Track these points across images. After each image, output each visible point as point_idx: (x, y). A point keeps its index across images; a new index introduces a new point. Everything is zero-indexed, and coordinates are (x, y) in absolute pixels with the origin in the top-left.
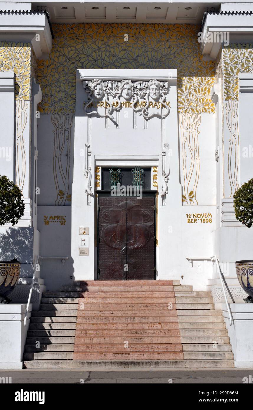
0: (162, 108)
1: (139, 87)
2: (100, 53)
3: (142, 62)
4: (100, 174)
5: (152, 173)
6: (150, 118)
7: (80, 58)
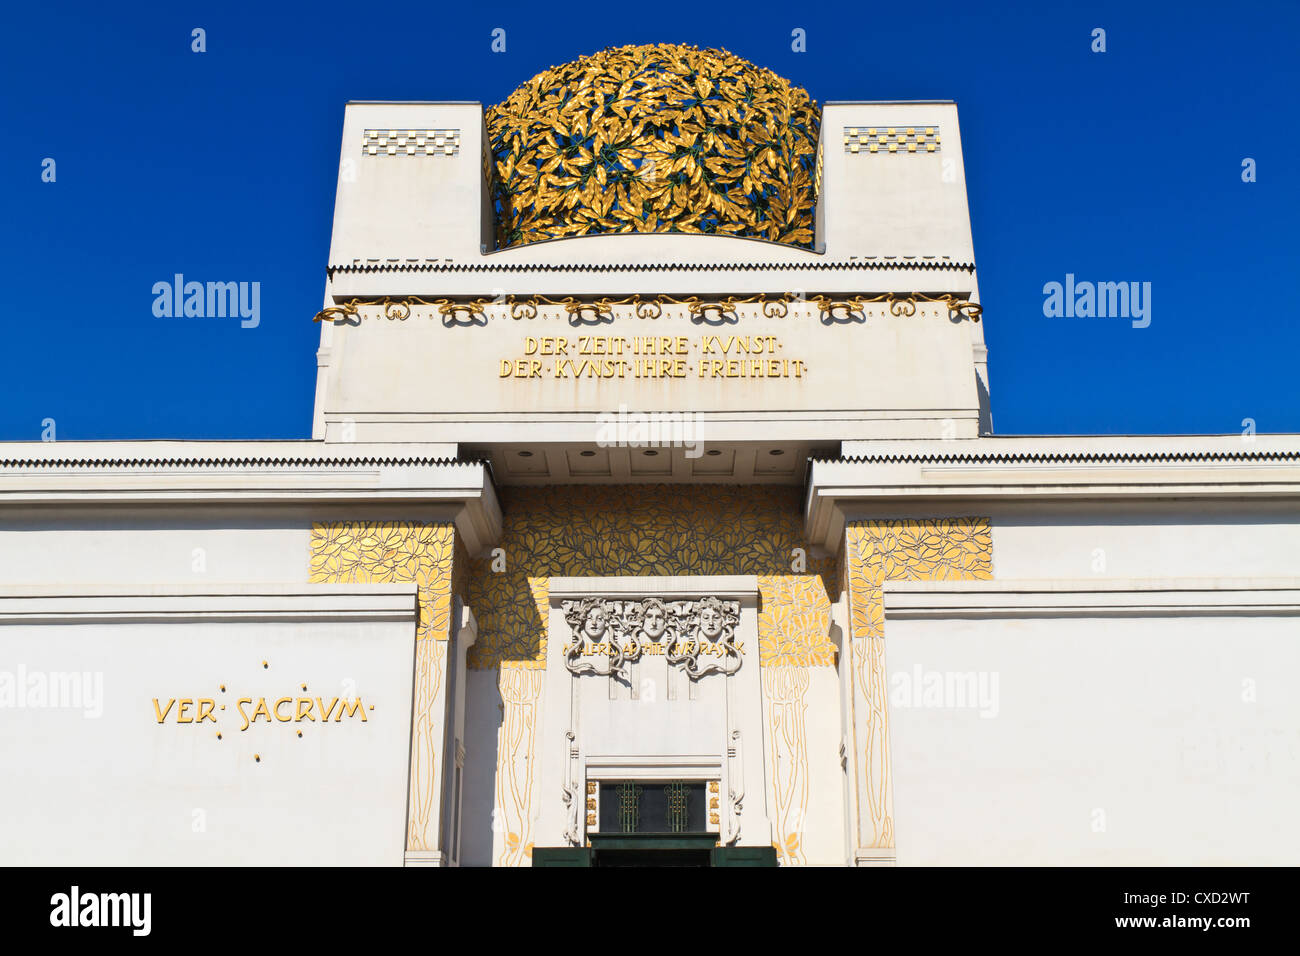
0: (727, 655)
1: (679, 613)
2: (600, 544)
3: (686, 562)
4: (596, 796)
5: (709, 796)
6: (701, 677)
7: (559, 555)
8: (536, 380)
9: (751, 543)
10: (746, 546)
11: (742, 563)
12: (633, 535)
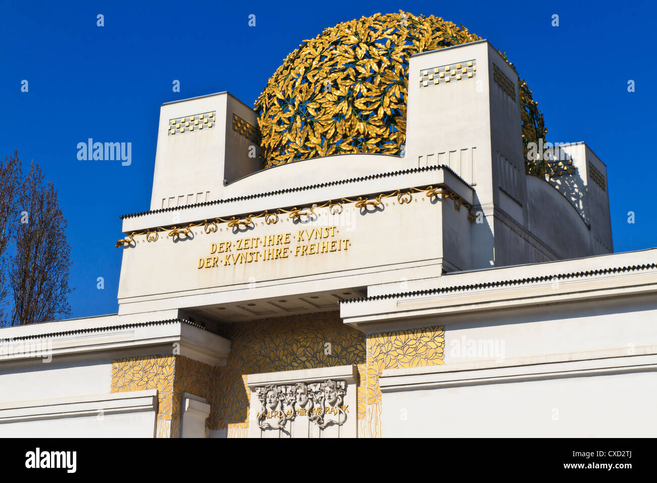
0: (340, 414)
1: (314, 391)
2: (278, 352)
6: (326, 427)
7: (257, 361)
8: (215, 268)
9: (356, 345)
10: (353, 346)
11: (351, 358)
12: (295, 346)
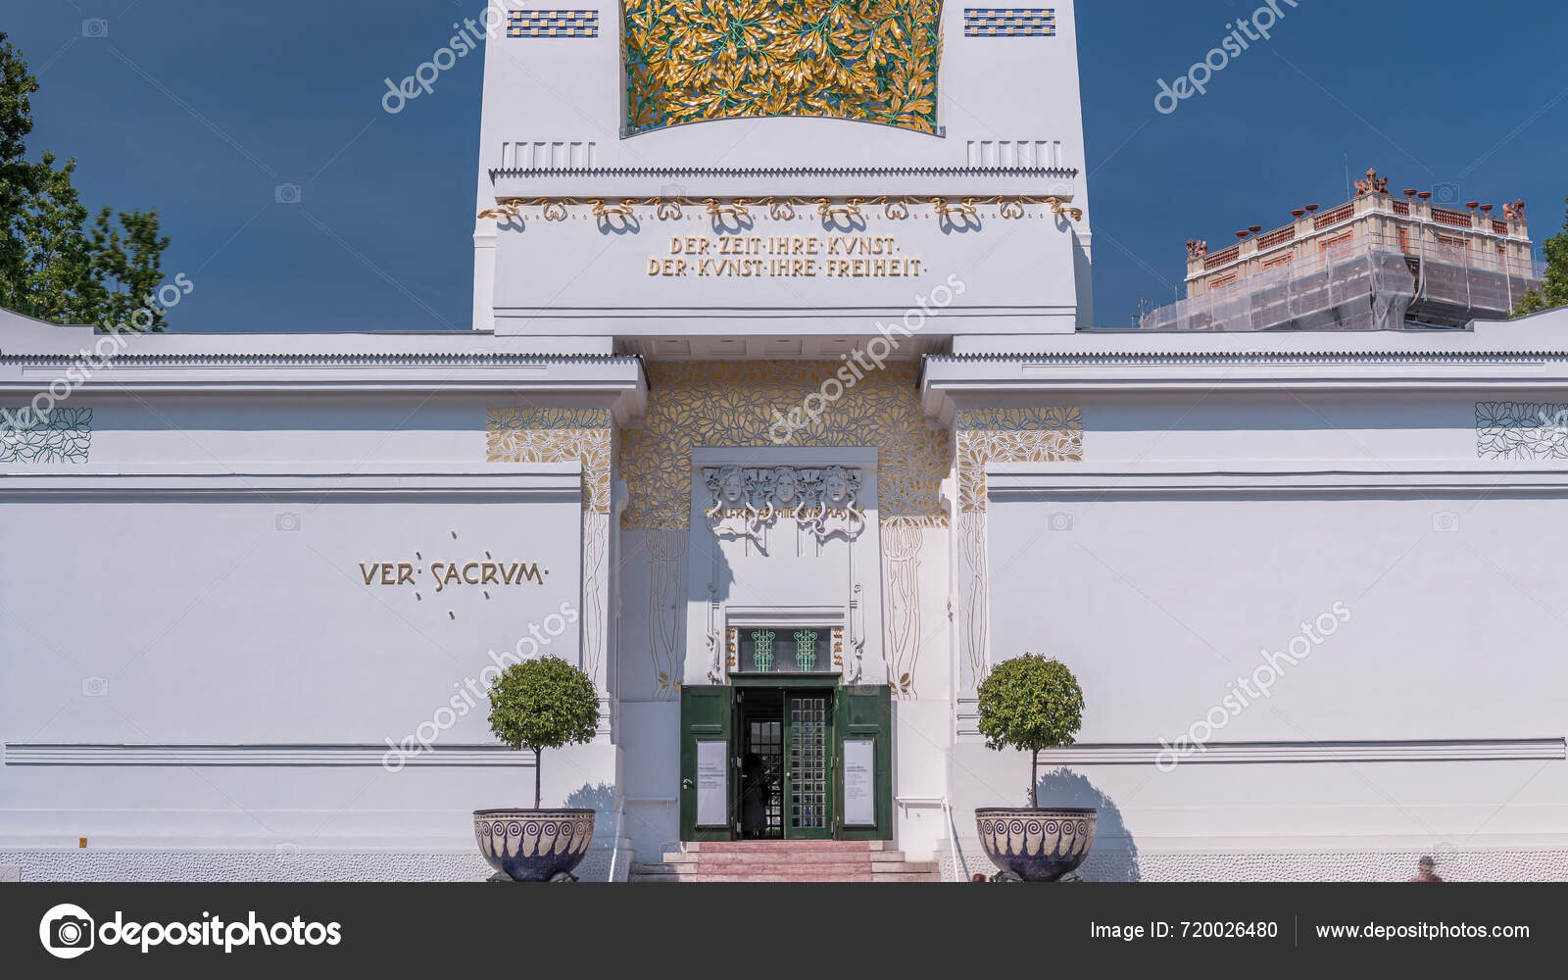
0: (851, 519)
1: (807, 480)
3: (814, 432)
4: (735, 641)
5: (833, 641)
6: (828, 538)
7: (699, 426)
8: (682, 278)
11: (864, 434)
12: (766, 408)
